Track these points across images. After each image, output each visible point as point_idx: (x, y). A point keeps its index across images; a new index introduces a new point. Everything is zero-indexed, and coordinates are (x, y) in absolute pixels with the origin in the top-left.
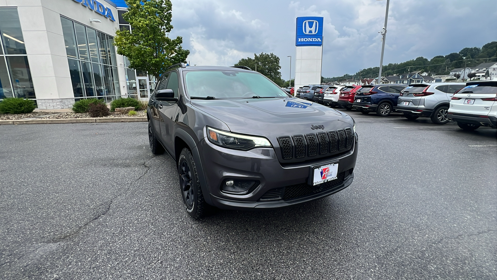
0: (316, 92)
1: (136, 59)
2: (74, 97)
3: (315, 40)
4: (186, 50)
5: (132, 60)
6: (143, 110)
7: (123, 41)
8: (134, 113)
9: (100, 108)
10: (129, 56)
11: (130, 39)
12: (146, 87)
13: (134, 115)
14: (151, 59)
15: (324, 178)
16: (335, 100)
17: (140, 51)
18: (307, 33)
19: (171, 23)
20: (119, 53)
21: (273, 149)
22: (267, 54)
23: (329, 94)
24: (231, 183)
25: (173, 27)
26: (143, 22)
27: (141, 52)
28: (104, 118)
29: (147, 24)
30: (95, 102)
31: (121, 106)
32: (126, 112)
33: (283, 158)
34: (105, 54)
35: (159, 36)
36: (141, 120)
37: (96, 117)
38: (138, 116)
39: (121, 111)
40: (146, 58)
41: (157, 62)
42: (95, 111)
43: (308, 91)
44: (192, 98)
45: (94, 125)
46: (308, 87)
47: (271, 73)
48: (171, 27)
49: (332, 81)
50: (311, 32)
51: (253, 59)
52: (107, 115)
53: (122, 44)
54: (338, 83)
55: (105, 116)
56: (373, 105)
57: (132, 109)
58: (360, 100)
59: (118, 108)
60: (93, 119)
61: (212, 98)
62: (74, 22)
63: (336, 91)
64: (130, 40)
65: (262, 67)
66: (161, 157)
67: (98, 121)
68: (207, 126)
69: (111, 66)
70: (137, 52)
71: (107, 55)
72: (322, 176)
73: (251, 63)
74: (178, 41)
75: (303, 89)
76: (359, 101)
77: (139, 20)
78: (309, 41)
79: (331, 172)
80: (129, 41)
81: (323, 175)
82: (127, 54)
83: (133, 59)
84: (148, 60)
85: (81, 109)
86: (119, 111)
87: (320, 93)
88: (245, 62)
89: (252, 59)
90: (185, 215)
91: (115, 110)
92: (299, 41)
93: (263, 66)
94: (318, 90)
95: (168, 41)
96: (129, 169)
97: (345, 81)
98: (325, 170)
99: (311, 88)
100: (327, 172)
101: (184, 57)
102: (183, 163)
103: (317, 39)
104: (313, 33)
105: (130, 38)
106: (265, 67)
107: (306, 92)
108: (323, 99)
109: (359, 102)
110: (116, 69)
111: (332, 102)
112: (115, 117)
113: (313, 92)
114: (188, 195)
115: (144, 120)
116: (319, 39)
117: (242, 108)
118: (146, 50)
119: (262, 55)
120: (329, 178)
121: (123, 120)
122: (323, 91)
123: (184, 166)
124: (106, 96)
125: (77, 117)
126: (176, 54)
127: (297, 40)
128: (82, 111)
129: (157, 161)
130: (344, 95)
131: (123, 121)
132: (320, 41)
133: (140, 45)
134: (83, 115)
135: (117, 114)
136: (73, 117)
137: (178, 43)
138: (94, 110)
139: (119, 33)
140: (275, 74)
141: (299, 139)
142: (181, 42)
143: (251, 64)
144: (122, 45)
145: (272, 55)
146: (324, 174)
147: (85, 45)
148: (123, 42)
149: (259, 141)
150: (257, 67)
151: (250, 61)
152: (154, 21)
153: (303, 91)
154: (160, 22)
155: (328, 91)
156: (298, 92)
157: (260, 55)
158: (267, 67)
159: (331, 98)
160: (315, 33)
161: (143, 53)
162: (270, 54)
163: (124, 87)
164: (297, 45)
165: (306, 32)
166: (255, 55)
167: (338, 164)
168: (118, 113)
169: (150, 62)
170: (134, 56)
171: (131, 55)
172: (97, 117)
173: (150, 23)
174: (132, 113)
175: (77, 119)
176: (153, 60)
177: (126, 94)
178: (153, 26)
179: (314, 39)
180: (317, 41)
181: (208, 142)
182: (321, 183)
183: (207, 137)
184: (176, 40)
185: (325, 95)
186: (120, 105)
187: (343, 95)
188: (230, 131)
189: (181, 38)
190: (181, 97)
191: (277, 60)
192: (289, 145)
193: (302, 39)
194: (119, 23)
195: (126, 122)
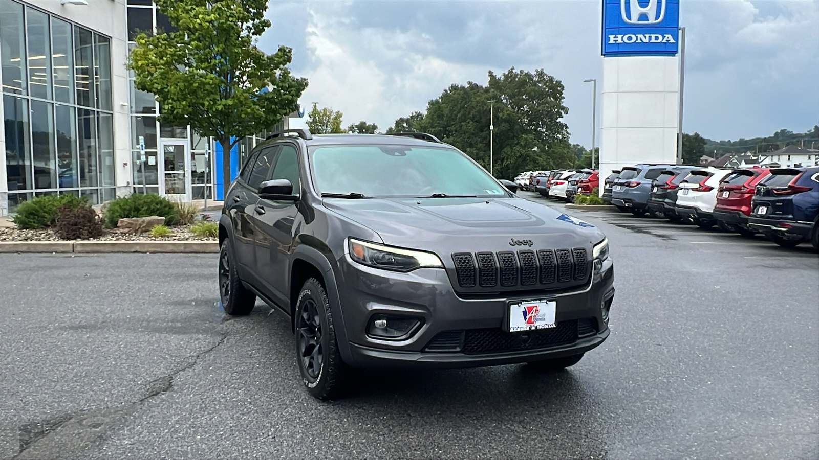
0: (657, 186)
1: (178, 100)
2: (6, 190)
3: (657, 38)
4: (299, 78)
5: (168, 104)
6: (182, 225)
7: (150, 56)
8: (165, 232)
9: (84, 217)
10: (162, 93)
11: (167, 54)
12: (183, 166)
13: (165, 236)
14: (214, 100)
15: (529, 322)
16: (707, 208)
17: (189, 81)
18: (634, 20)
19: (266, 15)
20: (140, 87)
21: (444, 270)
22: (526, 71)
23: (690, 191)
24: (383, 324)
25: (270, 25)
26: (203, 18)
27: (192, 84)
28: (92, 241)
29: (211, 22)
30: (69, 202)
31: (132, 213)
32: (144, 229)
33: (460, 285)
34: (84, 79)
35: (235, 46)
36: (182, 248)
37: (73, 240)
38: (175, 240)
39: (133, 226)
40: (203, 98)
41: (229, 109)
42: (72, 225)
43: (634, 180)
44: (324, 196)
45: (70, 259)
46: (635, 169)
47: (537, 126)
48: (267, 24)
49: (738, 152)
50: (643, 17)
51: (484, 87)
52: (98, 234)
53: (148, 66)
54: (754, 158)
55: (94, 237)
56: (801, 223)
57: (158, 222)
58: (765, 209)
59: (125, 219)
60: (68, 244)
61: (358, 196)
62: (25, 7)
63: (709, 183)
64: (168, 56)
65: (511, 109)
66: (244, 319)
67: (79, 249)
68: (349, 238)
69: (98, 110)
70: (181, 85)
71: (90, 81)
72: (525, 319)
73: (478, 99)
74: (281, 57)
75: (621, 175)
76: (763, 210)
77: (193, 13)
78: (639, 41)
79: (543, 313)
80: (165, 59)
81: (528, 317)
82: (159, 88)
83: (170, 101)
84: (207, 103)
85: (35, 220)
86: (129, 225)
87: (667, 186)
88: (459, 94)
89: (482, 87)
90: (304, 395)
91: (119, 224)
92: (612, 41)
93: (513, 108)
94: (662, 179)
95: (257, 58)
96: (186, 338)
97: (776, 152)
98: (530, 309)
99: (643, 174)
100: (534, 314)
101: (293, 96)
102: (306, 305)
103: (664, 37)
104: (652, 20)
105: (169, 52)
106: (519, 108)
107: (628, 185)
108: (675, 205)
109: (764, 213)
110: (110, 119)
111: (698, 214)
112: (117, 240)
113: (650, 186)
114: (312, 360)
115: (187, 250)
116: (670, 36)
117: (412, 214)
118: (204, 80)
119: (510, 76)
120: (540, 325)
121: (138, 248)
122: (675, 181)
123: (306, 310)
124: (80, 189)
125: (28, 238)
126: (274, 89)
127: (605, 39)
128: (36, 225)
129: (238, 326)
130: (728, 193)
131: (139, 250)
132: (672, 41)
133: (191, 69)
134: (41, 234)
135: (122, 233)
136: (16, 238)
137: (280, 63)
138: (71, 223)
139: (143, 42)
140: (551, 130)
141: (486, 258)
142: (289, 60)
143: (478, 102)
144: (146, 68)
145: (541, 74)
146: (530, 315)
147: (44, 57)
148: (150, 61)
149: (424, 259)
150: (497, 110)
151: (474, 93)
152: (228, 14)
153: (621, 181)
154: (241, 15)
155: (687, 182)
156: (609, 183)
157: (504, 75)
158: (526, 108)
159: (696, 201)
160: (656, 19)
161: (197, 87)
162: (533, 73)
163: (125, 164)
164: (606, 54)
165: (630, 19)
166: (490, 73)
167: (555, 302)
168: (126, 230)
169: (212, 109)
170: (174, 94)
171: (166, 90)
172: (75, 239)
173: (220, 19)
174: (160, 231)
175: (29, 242)
176: (219, 102)
177: (128, 183)
178: (224, 25)
179: (653, 36)
180: (664, 41)
181: (349, 260)
182: (525, 329)
183: (350, 253)
184: (277, 54)
185: (680, 193)
186: (130, 210)
187: (726, 195)
188: (384, 244)
189: (290, 51)
190: (304, 193)
191: (556, 89)
192: (470, 265)
193: (620, 37)
194: (128, 4)
195: (146, 252)
